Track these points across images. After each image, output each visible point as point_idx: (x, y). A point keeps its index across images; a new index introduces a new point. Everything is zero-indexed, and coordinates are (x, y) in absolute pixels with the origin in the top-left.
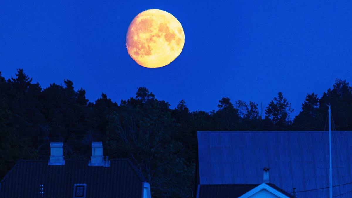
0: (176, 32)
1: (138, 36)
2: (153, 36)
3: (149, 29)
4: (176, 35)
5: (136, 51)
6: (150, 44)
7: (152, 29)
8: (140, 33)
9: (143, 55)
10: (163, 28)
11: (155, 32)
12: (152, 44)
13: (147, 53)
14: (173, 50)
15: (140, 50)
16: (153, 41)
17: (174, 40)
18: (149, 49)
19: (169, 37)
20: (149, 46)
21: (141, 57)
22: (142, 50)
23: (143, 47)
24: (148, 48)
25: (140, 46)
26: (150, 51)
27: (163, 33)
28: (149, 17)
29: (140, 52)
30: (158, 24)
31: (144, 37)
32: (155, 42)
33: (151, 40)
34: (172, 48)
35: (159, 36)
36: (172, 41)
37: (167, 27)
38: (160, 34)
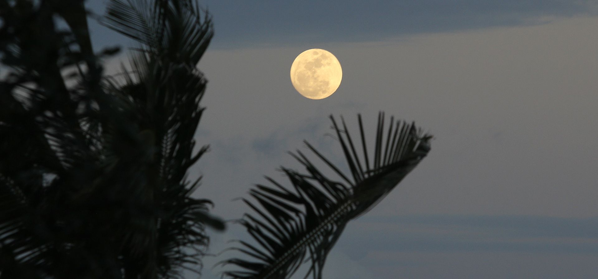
0: (316, 57)
2: (313, 76)
3: (306, 78)
4: (318, 58)
6: (320, 80)
7: (307, 75)
8: (307, 84)
9: (327, 88)
10: (309, 66)
11: (310, 73)
13: (326, 84)
14: (330, 63)
17: (321, 60)
18: (323, 82)
19: (318, 63)
20: (321, 82)
22: (322, 87)
23: (320, 86)
25: (318, 88)
26: (325, 81)
27: (313, 68)
28: (297, 74)
29: (324, 90)
30: (305, 69)
31: (312, 83)
32: (318, 76)
33: (316, 79)
34: (329, 64)
35: (315, 72)
36: (322, 62)
37: (309, 63)
38: (313, 71)
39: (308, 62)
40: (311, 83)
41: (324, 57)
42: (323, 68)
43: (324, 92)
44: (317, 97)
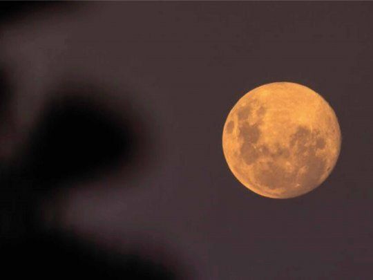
0: (235, 131)
1: (296, 171)
2: (273, 155)
3: (271, 171)
4: (240, 129)
5: (318, 149)
6: (288, 145)
7: (266, 167)
8: (289, 173)
9: (313, 135)
10: (249, 154)
11: (264, 160)
12: (285, 144)
13: (304, 134)
14: (262, 108)
15: (311, 146)
16: (279, 149)
17: (247, 123)
18: (295, 140)
19: (250, 134)
20: (292, 144)
21: (318, 133)
22: (306, 145)
23: (303, 149)
24: (297, 142)
25: (306, 154)
26: (296, 135)
27: (255, 147)
28: (259, 185)
29: (315, 143)
30: (252, 166)
31: (288, 163)
32: (278, 145)
33: (281, 152)
34: (262, 111)
35: (265, 149)
36: (251, 124)
37: (242, 149)
38: (261, 150)
39: (239, 153)
40: (288, 165)
41: (244, 114)
42: (263, 128)
43: (321, 144)
44: (329, 161)
